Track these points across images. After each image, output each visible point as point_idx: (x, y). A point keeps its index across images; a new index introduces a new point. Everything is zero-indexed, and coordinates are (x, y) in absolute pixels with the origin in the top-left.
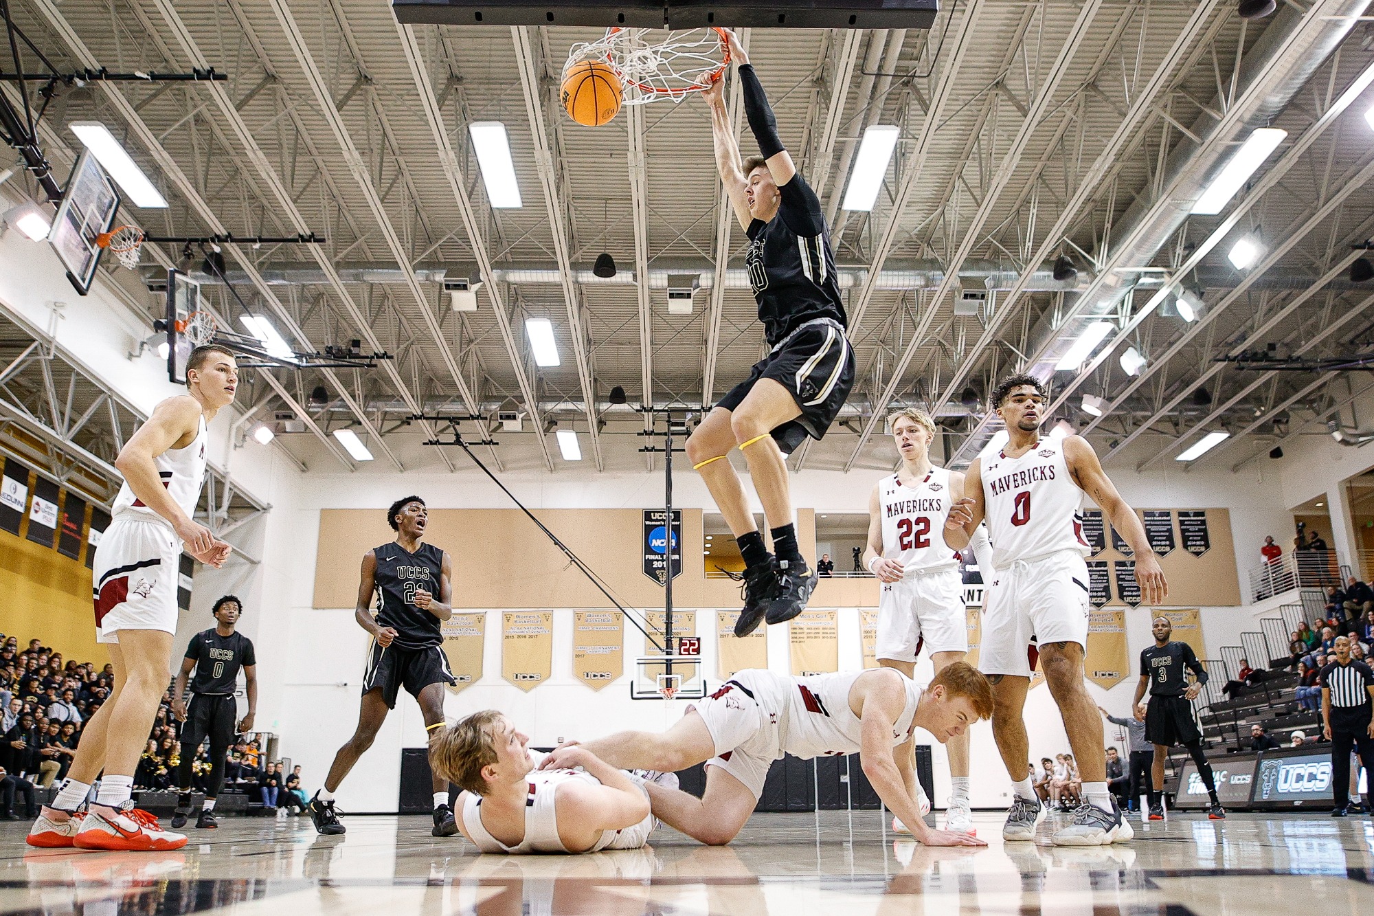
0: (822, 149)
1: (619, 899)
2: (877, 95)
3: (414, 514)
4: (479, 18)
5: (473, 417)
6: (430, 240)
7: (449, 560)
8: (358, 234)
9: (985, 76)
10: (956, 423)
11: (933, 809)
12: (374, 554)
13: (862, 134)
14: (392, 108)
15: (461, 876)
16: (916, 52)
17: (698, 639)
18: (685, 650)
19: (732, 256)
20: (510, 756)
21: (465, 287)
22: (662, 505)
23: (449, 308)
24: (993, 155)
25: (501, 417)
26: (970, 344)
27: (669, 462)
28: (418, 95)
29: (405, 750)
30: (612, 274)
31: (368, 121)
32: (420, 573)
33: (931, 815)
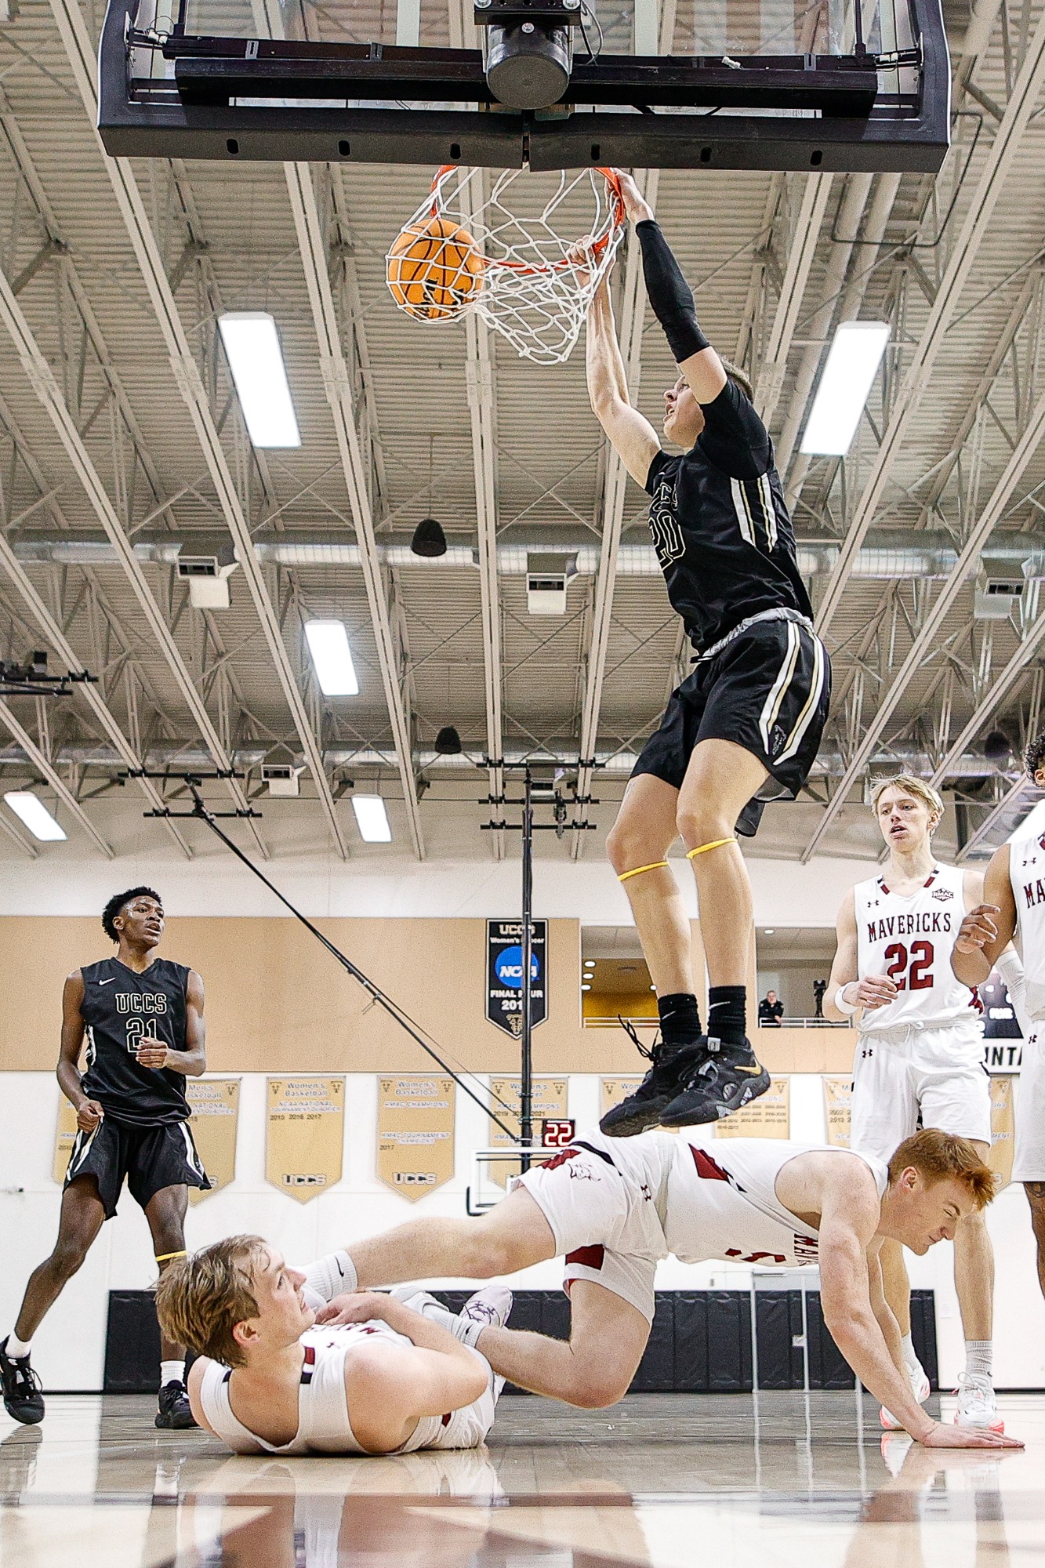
0: (770, 359)
1: (442, 1526)
2: (856, 274)
3: (143, 916)
4: (233, 149)
5: (222, 774)
6: (156, 497)
7: (197, 984)
8: (43, 485)
9: (1023, 245)
10: (977, 787)
11: (935, 1388)
12: (80, 975)
13: (831, 335)
14: (98, 290)
15: (197, 1489)
16: (916, 207)
17: (572, 1123)
18: (551, 1139)
19: (629, 524)
20: (278, 1307)
21: (210, 571)
22: (517, 912)
23: (185, 603)
24: (1036, 369)
25: (266, 775)
26: (998, 664)
27: (528, 845)
28: (139, 270)
29: (113, 1294)
30: (440, 550)
31: (60, 310)
32: (152, 1003)
33: (934, 1399)
